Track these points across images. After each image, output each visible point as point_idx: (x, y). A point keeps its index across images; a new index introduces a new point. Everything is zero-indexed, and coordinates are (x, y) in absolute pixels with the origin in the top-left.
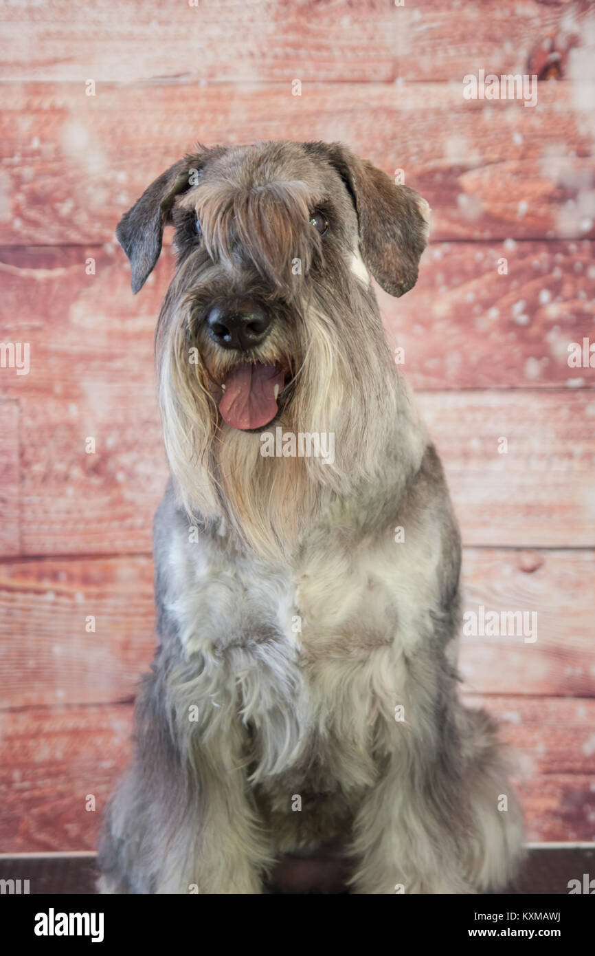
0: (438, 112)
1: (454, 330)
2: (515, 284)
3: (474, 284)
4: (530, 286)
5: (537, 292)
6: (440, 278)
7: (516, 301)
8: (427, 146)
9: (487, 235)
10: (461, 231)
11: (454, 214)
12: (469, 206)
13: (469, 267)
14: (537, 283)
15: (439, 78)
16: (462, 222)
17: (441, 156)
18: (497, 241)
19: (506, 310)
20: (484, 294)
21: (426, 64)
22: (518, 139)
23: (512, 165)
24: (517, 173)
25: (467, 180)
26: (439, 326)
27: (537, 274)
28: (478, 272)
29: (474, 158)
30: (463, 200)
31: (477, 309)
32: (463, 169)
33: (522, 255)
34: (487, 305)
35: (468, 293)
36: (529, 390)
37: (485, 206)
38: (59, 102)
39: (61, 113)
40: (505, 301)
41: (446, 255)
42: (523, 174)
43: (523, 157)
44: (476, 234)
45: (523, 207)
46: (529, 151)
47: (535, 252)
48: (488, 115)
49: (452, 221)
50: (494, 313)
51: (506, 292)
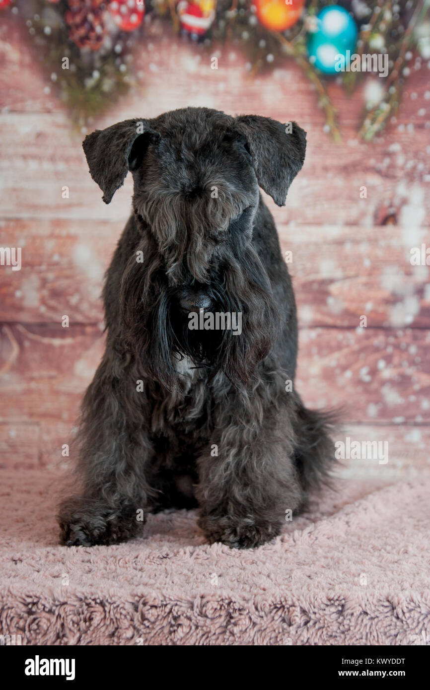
0: (316, 244)
1: (323, 384)
2: (362, 355)
3: (337, 355)
4: (372, 358)
5: (376, 361)
6: (315, 350)
7: (362, 367)
8: (309, 265)
9: (346, 323)
10: (329, 321)
11: (324, 309)
12: (335, 305)
13: (333, 343)
14: (376, 356)
15: (318, 222)
16: (330, 315)
17: (317, 272)
18: (352, 328)
19: (356, 372)
20: (343, 361)
21: (310, 213)
22: (367, 263)
23: (363, 279)
24: (366, 284)
25: (334, 288)
26: (313, 381)
27: (377, 350)
28: (339, 347)
29: (339, 274)
30: (330, 301)
31: (338, 371)
32: (331, 281)
33: (367, 337)
34: (344, 368)
35: (332, 360)
36: (369, 424)
37: (345, 305)
38: (73, 230)
39: (73, 238)
40: (356, 366)
41: (319, 336)
42: (369, 285)
43: (370, 274)
44: (339, 323)
45: (369, 306)
46: (374, 271)
47: (376, 335)
48: (348, 247)
49: (323, 313)
50: (348, 374)
51: (357, 361)
